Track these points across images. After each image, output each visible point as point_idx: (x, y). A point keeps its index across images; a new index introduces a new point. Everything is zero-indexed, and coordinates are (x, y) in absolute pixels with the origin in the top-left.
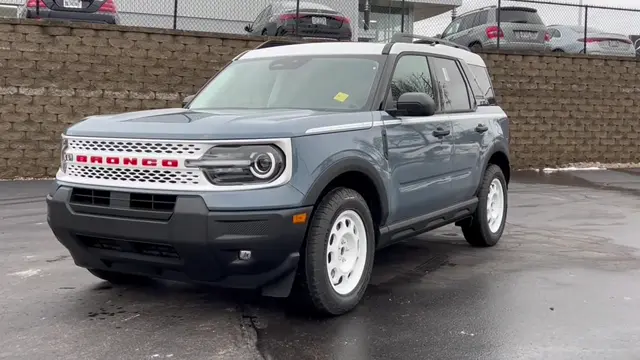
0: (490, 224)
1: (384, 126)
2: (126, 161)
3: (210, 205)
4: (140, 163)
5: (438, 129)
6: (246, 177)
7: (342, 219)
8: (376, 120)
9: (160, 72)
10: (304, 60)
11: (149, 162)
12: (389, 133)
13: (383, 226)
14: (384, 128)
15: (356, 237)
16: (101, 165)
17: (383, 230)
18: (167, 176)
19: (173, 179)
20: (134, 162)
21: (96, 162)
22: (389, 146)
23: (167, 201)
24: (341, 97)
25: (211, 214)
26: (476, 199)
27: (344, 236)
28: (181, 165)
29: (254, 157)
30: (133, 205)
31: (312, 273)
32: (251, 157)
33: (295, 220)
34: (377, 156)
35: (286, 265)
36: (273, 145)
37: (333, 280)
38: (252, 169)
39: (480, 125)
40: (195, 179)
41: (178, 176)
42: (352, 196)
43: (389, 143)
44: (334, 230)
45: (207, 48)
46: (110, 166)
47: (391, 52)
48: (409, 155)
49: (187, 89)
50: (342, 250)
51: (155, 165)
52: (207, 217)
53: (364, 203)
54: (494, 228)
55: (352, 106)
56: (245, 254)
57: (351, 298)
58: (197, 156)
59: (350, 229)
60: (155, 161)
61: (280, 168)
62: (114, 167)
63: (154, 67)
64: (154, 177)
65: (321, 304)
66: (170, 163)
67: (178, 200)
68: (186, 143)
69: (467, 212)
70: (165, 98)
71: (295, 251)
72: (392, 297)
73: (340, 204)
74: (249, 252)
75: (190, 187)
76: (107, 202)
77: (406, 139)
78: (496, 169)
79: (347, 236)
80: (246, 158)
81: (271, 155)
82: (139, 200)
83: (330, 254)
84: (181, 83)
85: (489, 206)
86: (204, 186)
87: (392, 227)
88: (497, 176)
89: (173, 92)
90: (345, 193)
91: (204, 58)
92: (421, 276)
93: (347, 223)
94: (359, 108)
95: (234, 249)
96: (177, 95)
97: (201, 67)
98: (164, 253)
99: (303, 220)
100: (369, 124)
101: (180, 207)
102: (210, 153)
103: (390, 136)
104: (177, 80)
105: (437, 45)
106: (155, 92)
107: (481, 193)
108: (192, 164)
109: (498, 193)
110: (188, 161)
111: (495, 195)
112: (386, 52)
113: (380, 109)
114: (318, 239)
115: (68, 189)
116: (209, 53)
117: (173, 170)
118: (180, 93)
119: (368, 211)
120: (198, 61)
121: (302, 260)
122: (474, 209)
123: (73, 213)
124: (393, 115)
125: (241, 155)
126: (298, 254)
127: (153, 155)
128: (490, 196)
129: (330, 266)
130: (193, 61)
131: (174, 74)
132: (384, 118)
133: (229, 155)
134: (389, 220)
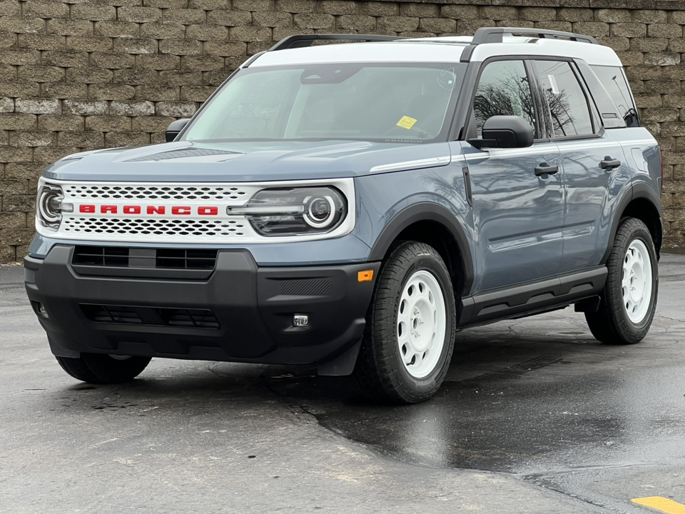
0: (629, 311)
1: (465, 162)
2: (150, 210)
3: (259, 259)
4: (168, 211)
5: (542, 165)
6: (297, 225)
7: (413, 281)
8: (454, 154)
9: (22, 59)
10: (351, 69)
11: (181, 211)
12: (473, 171)
13: (467, 295)
14: (466, 165)
15: (432, 306)
16: (115, 216)
17: (467, 301)
18: (204, 226)
19: (211, 230)
20: (161, 211)
21: (109, 212)
22: (473, 190)
23: (205, 257)
24: (407, 122)
25: (260, 270)
26: (604, 270)
27: (417, 304)
28: (222, 213)
29: (309, 202)
30: (160, 263)
31: (380, 345)
32: (305, 201)
33: (362, 277)
34: (457, 202)
35: (349, 333)
36: (332, 187)
37: (406, 359)
38: (305, 216)
39: (607, 158)
40: (239, 230)
41: (218, 226)
42: (425, 252)
43: (473, 186)
44: (405, 295)
45: (114, 10)
46: (128, 216)
47: (472, 60)
48: (505, 205)
49: (76, 92)
50: (415, 321)
51: (189, 213)
52: (257, 274)
53: (441, 263)
54: (636, 316)
55: (421, 135)
56: (301, 319)
57: (427, 383)
58: (241, 201)
59: (424, 296)
60: (189, 208)
61: (341, 215)
62: (133, 218)
63: (13, 49)
64: (188, 227)
65: (391, 386)
66: (208, 211)
67: (220, 255)
68: (227, 187)
69: (588, 287)
70: (33, 109)
71: (360, 317)
72: (479, 390)
73: (412, 262)
74: (306, 317)
75: (232, 239)
76: (125, 262)
77: (503, 178)
78: (637, 224)
79: (421, 304)
80: (299, 203)
81: (330, 199)
82: (167, 257)
83: (400, 325)
84: (63, 80)
85: (625, 282)
86: (250, 237)
87: (479, 298)
88: (638, 235)
89: (48, 98)
90: (417, 248)
91: (108, 29)
92: (521, 373)
93: (421, 287)
94: (431, 137)
95: (287, 312)
96: (56, 104)
97: (101, 47)
98: (198, 323)
99: (369, 278)
100: (445, 159)
101: (222, 263)
102: (256, 199)
103: (474, 176)
104: (56, 73)
105: (541, 41)
106: (14, 99)
107: (612, 259)
108: (234, 211)
109: (641, 262)
110: (230, 208)
111: (636, 266)
112: (465, 60)
113: (460, 139)
114: (386, 305)
115: (69, 248)
116: (116, 20)
117: (211, 219)
118: (62, 100)
119: (446, 272)
120: (97, 35)
121: (367, 328)
122: (601, 284)
123: (77, 277)
124: (477, 145)
125: (294, 199)
126: (363, 321)
127: (185, 202)
128: (627, 266)
129: (401, 341)
130: (88, 35)
131: (49, 64)
132: (465, 151)
133: (278, 200)
134: (474, 290)
